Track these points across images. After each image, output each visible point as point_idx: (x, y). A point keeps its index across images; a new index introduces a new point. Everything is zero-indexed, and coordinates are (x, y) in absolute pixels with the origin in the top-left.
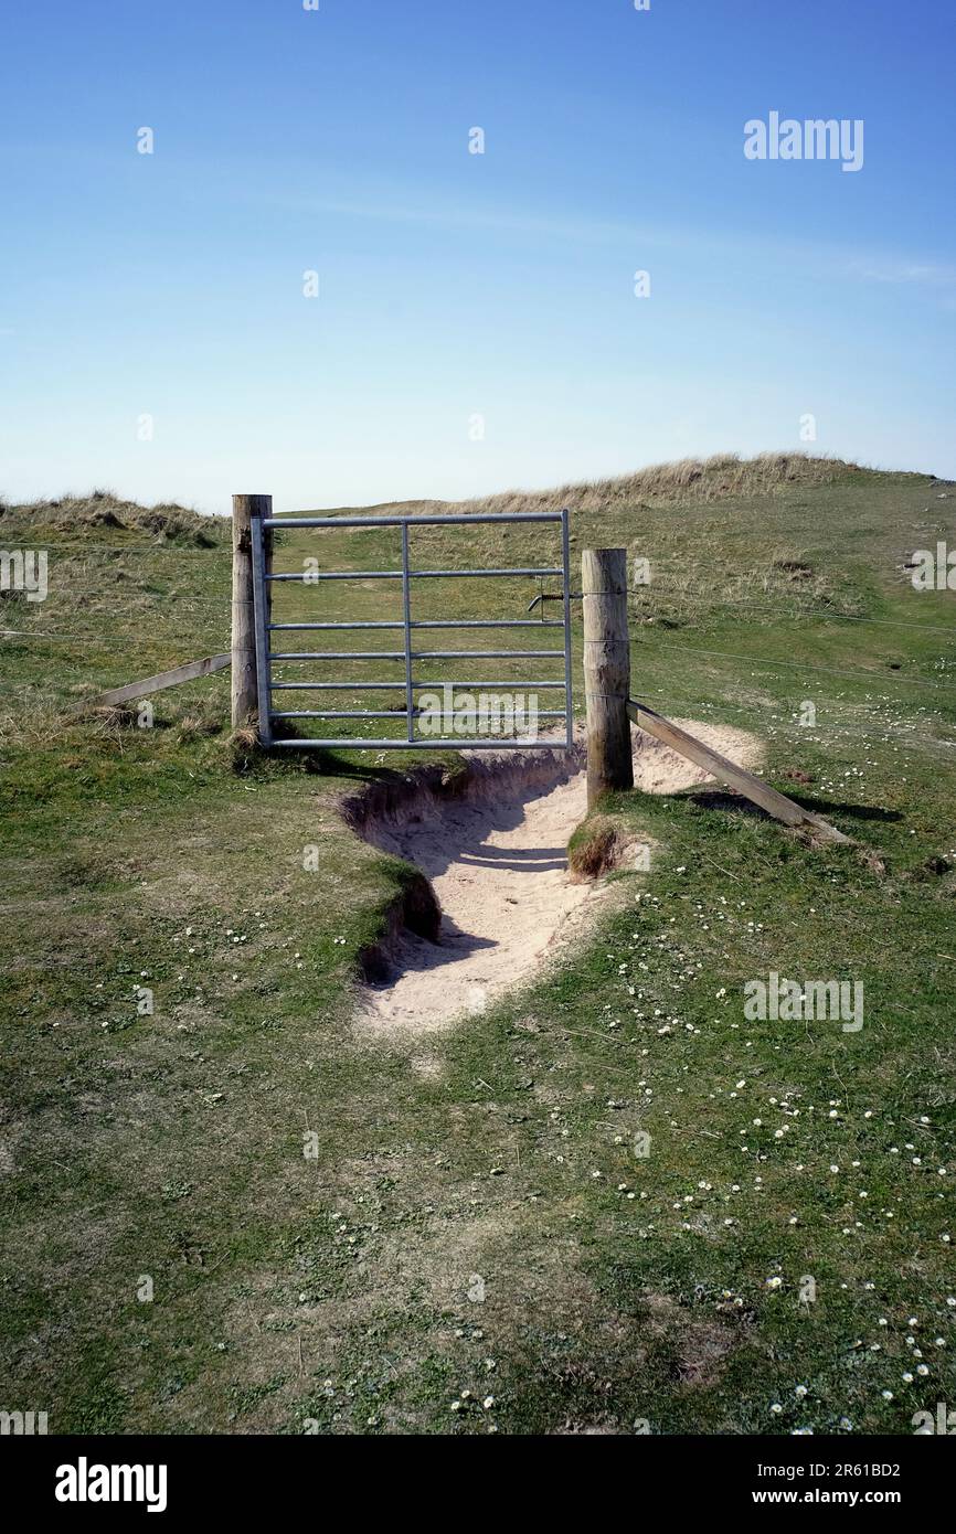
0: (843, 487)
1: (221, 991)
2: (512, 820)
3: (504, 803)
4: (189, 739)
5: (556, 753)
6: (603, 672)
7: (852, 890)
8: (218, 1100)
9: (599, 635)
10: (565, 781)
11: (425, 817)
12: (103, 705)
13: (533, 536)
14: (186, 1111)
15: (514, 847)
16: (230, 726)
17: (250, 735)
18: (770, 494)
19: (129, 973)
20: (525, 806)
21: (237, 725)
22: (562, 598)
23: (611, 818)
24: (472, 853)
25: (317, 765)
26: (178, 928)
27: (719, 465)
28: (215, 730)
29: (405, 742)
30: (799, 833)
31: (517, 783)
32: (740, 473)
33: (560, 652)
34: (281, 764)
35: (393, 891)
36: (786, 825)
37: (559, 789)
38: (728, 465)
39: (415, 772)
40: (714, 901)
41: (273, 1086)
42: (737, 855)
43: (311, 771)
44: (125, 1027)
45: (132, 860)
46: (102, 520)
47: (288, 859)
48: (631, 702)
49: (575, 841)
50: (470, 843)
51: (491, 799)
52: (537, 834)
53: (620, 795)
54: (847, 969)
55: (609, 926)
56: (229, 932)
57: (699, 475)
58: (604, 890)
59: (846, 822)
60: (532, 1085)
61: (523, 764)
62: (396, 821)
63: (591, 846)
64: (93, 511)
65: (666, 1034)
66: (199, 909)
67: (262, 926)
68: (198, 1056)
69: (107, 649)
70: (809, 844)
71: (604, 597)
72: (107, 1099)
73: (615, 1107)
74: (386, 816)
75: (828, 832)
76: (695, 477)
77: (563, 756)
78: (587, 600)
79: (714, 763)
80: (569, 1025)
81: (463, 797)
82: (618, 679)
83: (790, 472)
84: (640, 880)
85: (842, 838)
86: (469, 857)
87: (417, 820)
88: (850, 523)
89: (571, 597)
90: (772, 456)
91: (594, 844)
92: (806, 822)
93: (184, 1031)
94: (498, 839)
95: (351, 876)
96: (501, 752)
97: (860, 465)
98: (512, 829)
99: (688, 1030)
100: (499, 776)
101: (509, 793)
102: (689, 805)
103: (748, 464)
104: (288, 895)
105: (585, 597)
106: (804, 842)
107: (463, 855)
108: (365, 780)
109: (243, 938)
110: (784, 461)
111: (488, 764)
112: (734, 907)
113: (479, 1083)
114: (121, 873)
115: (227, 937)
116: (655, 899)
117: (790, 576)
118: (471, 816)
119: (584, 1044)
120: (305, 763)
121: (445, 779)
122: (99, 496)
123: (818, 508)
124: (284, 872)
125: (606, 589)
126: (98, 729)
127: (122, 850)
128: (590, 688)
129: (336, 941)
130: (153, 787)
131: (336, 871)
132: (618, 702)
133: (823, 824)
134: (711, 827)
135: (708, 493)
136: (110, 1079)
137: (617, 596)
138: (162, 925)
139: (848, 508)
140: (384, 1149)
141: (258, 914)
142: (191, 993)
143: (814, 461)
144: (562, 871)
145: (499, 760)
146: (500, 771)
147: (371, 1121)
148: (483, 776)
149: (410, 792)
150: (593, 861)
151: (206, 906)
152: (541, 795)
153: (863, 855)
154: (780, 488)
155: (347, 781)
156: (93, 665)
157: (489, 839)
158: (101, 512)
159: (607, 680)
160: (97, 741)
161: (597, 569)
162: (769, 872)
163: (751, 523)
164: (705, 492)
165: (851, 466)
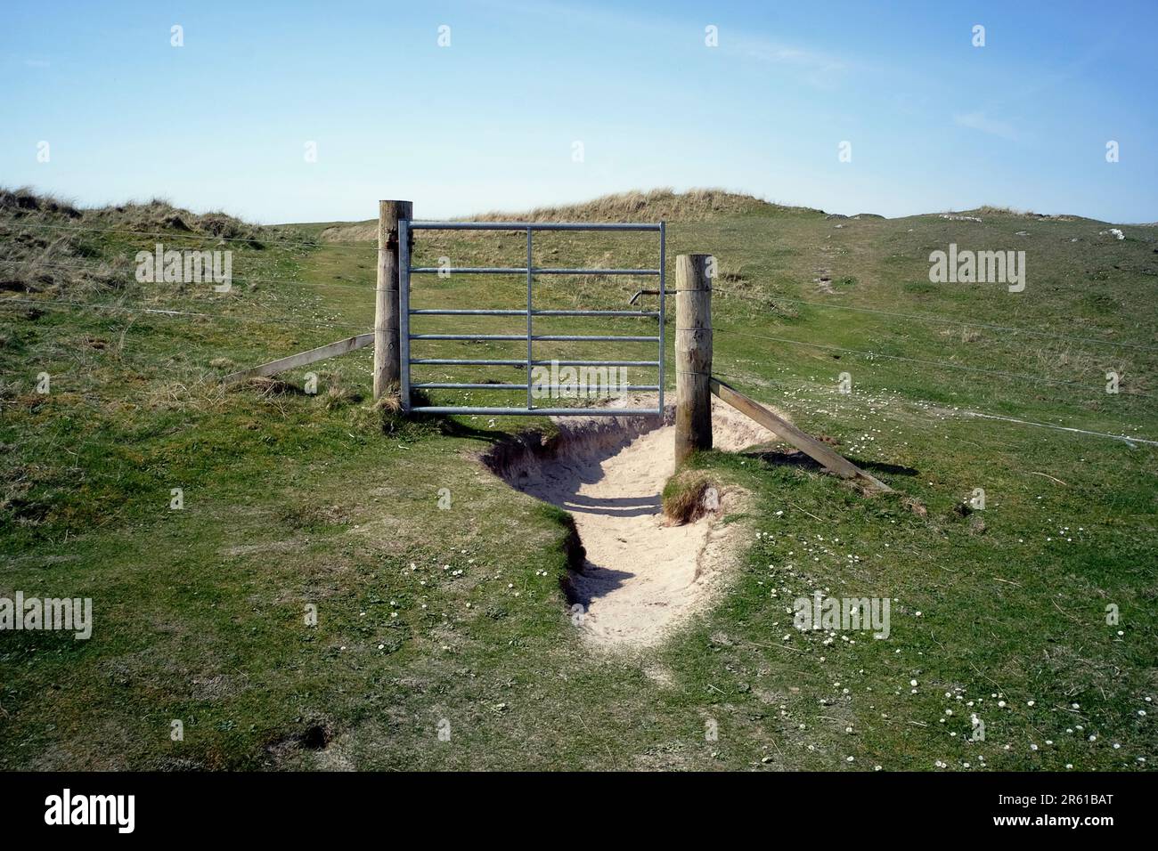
0: (757, 217)
1: (461, 616)
2: (596, 476)
3: (585, 461)
4: (336, 405)
5: (620, 419)
6: (693, 354)
7: (907, 529)
8: (503, 709)
9: (690, 324)
10: (629, 444)
11: (530, 473)
12: (257, 375)
13: (521, 248)
14: (479, 719)
15: (603, 497)
16: (372, 395)
17: (393, 403)
18: (703, 220)
19: (380, 602)
20: (602, 463)
21: (380, 395)
22: (658, 293)
23: (702, 472)
24: (572, 502)
25: (448, 428)
26: (402, 563)
27: (659, 196)
28: (358, 399)
29: (526, 410)
30: (853, 484)
31: (593, 444)
32: (676, 204)
33: (655, 338)
34: (421, 427)
35: (563, 531)
36: (843, 479)
37: (624, 450)
38: (666, 197)
39: (521, 435)
40: (813, 538)
41: (542, 696)
42: (813, 502)
43: (445, 433)
44: (397, 650)
45: (336, 507)
46: (171, 223)
47: (466, 505)
48: (714, 379)
49: (669, 491)
50: (568, 494)
51: (575, 458)
52: (617, 486)
53: (705, 454)
54: (935, 591)
55: (747, 559)
56: (446, 567)
57: (644, 204)
58: (726, 530)
59: (887, 476)
60: (750, 689)
61: (596, 429)
62: (510, 475)
63: (686, 495)
64: (163, 216)
65: (829, 645)
66: (413, 548)
67: (471, 561)
68: (469, 672)
69: (221, 330)
70: (862, 493)
71: (695, 294)
72: (411, 711)
73: (825, 704)
74: (503, 471)
75: (876, 485)
76: (641, 205)
77: (626, 423)
78: (681, 296)
79: (783, 428)
80: (753, 638)
81: (554, 456)
82: (704, 360)
83: (714, 204)
84: (753, 521)
85: (887, 489)
86: (571, 505)
87: (525, 475)
88: (771, 245)
89: (666, 293)
90: (700, 192)
91: (689, 494)
92: (858, 476)
93: (447, 651)
94: (586, 490)
95: (523, 519)
96: (578, 419)
97: (766, 201)
98: (596, 482)
99: (844, 641)
100: (580, 439)
101: (587, 453)
102: (761, 463)
103: (683, 197)
104: (481, 535)
105: (678, 293)
106: (858, 491)
107: (567, 504)
108: (490, 441)
109: (460, 572)
110: (709, 196)
111: (572, 429)
112: (829, 543)
113: (709, 688)
114: (329, 518)
115: (445, 571)
116: (771, 537)
117: (735, 285)
118: (562, 472)
119: (773, 655)
120: (440, 426)
121: (544, 441)
122: (156, 204)
123: (745, 233)
124: (467, 517)
125: (697, 287)
126: (258, 396)
127: (325, 498)
128: (681, 366)
129: (538, 573)
130: (325, 446)
131: (512, 516)
132: (704, 379)
133: (871, 478)
134: (785, 480)
135: (652, 218)
136: (407, 694)
137: (706, 293)
138: (389, 562)
139: (768, 234)
140: (662, 746)
141: (463, 551)
142: (438, 619)
143: (732, 196)
144: (651, 516)
145: (579, 426)
146: (581, 435)
147: (636, 724)
148: (569, 439)
149: (519, 451)
150: (686, 507)
151: (418, 545)
152: (611, 455)
153: (907, 501)
154: (709, 216)
155: (476, 441)
156: (212, 343)
157: (581, 490)
158: (170, 216)
159: (696, 360)
160: (262, 406)
161: (691, 270)
162: (841, 515)
163: (695, 243)
164: (650, 217)
165: (760, 201)
